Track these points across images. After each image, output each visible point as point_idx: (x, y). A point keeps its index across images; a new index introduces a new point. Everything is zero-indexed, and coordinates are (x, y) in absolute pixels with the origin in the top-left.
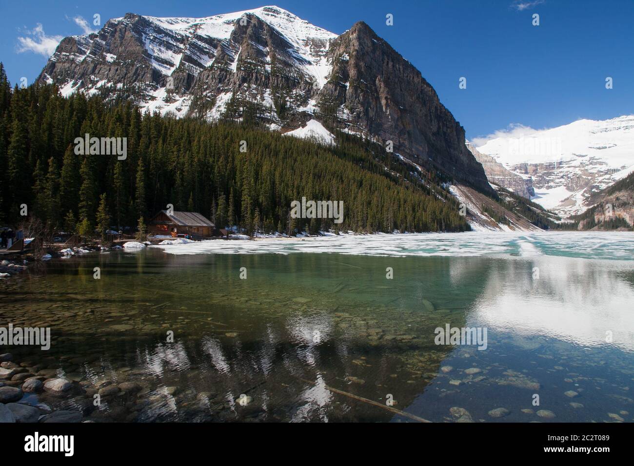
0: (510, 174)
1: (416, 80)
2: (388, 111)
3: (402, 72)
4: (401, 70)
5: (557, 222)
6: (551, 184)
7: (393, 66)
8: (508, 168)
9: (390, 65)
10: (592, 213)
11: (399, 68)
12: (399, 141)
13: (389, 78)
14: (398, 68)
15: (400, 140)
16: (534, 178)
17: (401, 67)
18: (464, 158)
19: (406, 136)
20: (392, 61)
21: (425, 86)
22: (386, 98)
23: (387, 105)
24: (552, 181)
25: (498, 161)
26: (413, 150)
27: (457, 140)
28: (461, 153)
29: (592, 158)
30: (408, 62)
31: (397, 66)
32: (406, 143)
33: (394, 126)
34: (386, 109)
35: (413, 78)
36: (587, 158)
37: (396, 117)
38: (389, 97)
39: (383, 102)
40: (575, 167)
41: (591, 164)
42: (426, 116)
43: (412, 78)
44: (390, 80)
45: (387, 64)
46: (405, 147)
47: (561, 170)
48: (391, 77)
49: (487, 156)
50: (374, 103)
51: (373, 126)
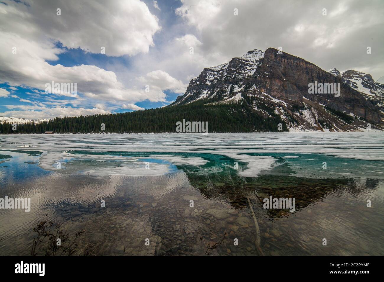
1: (302, 64)
4: (292, 62)
7: (288, 61)
12: (281, 95)
13: (286, 67)
19: (284, 92)
21: (309, 65)
26: (288, 97)
30: (296, 57)
31: (290, 61)
32: (284, 95)
33: (278, 89)
37: (280, 85)
42: (308, 79)
43: (299, 64)
45: (284, 61)
46: (283, 96)
48: (287, 67)
50: (269, 81)
51: (268, 90)
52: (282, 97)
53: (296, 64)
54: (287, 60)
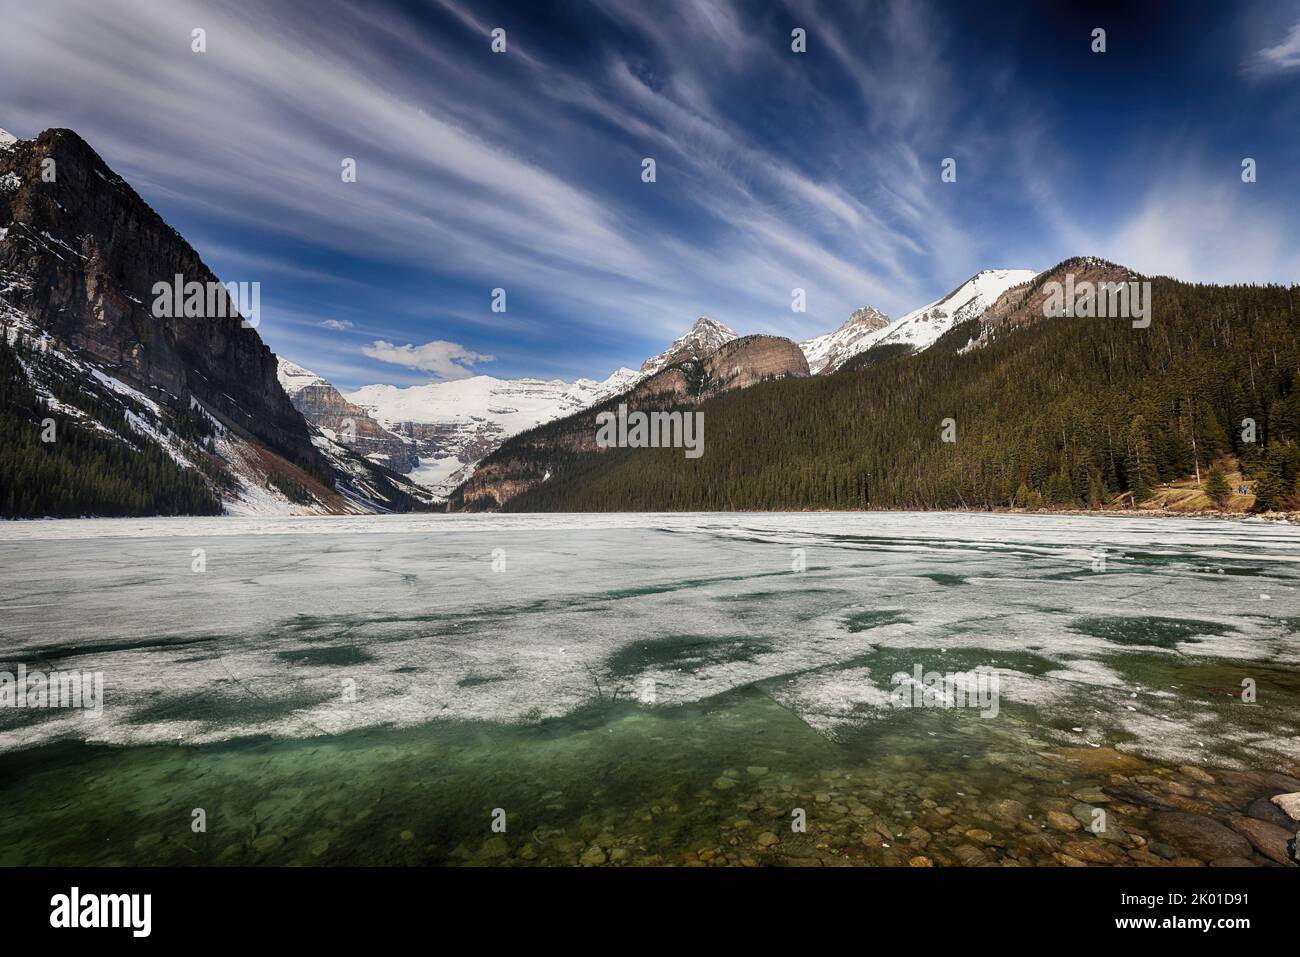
0: (386, 435)
1: (187, 265)
2: (100, 302)
3: (157, 244)
4: (157, 241)
5: (425, 501)
6: (442, 452)
7: (139, 229)
8: (385, 427)
9: (130, 227)
10: (462, 492)
11: (152, 237)
12: (121, 359)
13: (126, 248)
14: (148, 236)
15: (124, 355)
16: (419, 442)
17: (155, 235)
18: (272, 403)
20: (138, 221)
22: (99, 278)
23: (98, 290)
24: (443, 448)
25: (371, 414)
26: (151, 376)
27: (260, 373)
28: (266, 394)
29: (490, 424)
31: (148, 232)
33: (110, 330)
34: (96, 296)
35: (181, 260)
36: (485, 423)
37: (119, 314)
38: (106, 276)
39: (91, 283)
40: (471, 432)
41: (488, 430)
43: (178, 260)
44: (126, 252)
45: (126, 222)
46: (133, 368)
47: (456, 434)
49: (355, 407)
52: (126, 370)
53: (168, 254)
54: (137, 224)
